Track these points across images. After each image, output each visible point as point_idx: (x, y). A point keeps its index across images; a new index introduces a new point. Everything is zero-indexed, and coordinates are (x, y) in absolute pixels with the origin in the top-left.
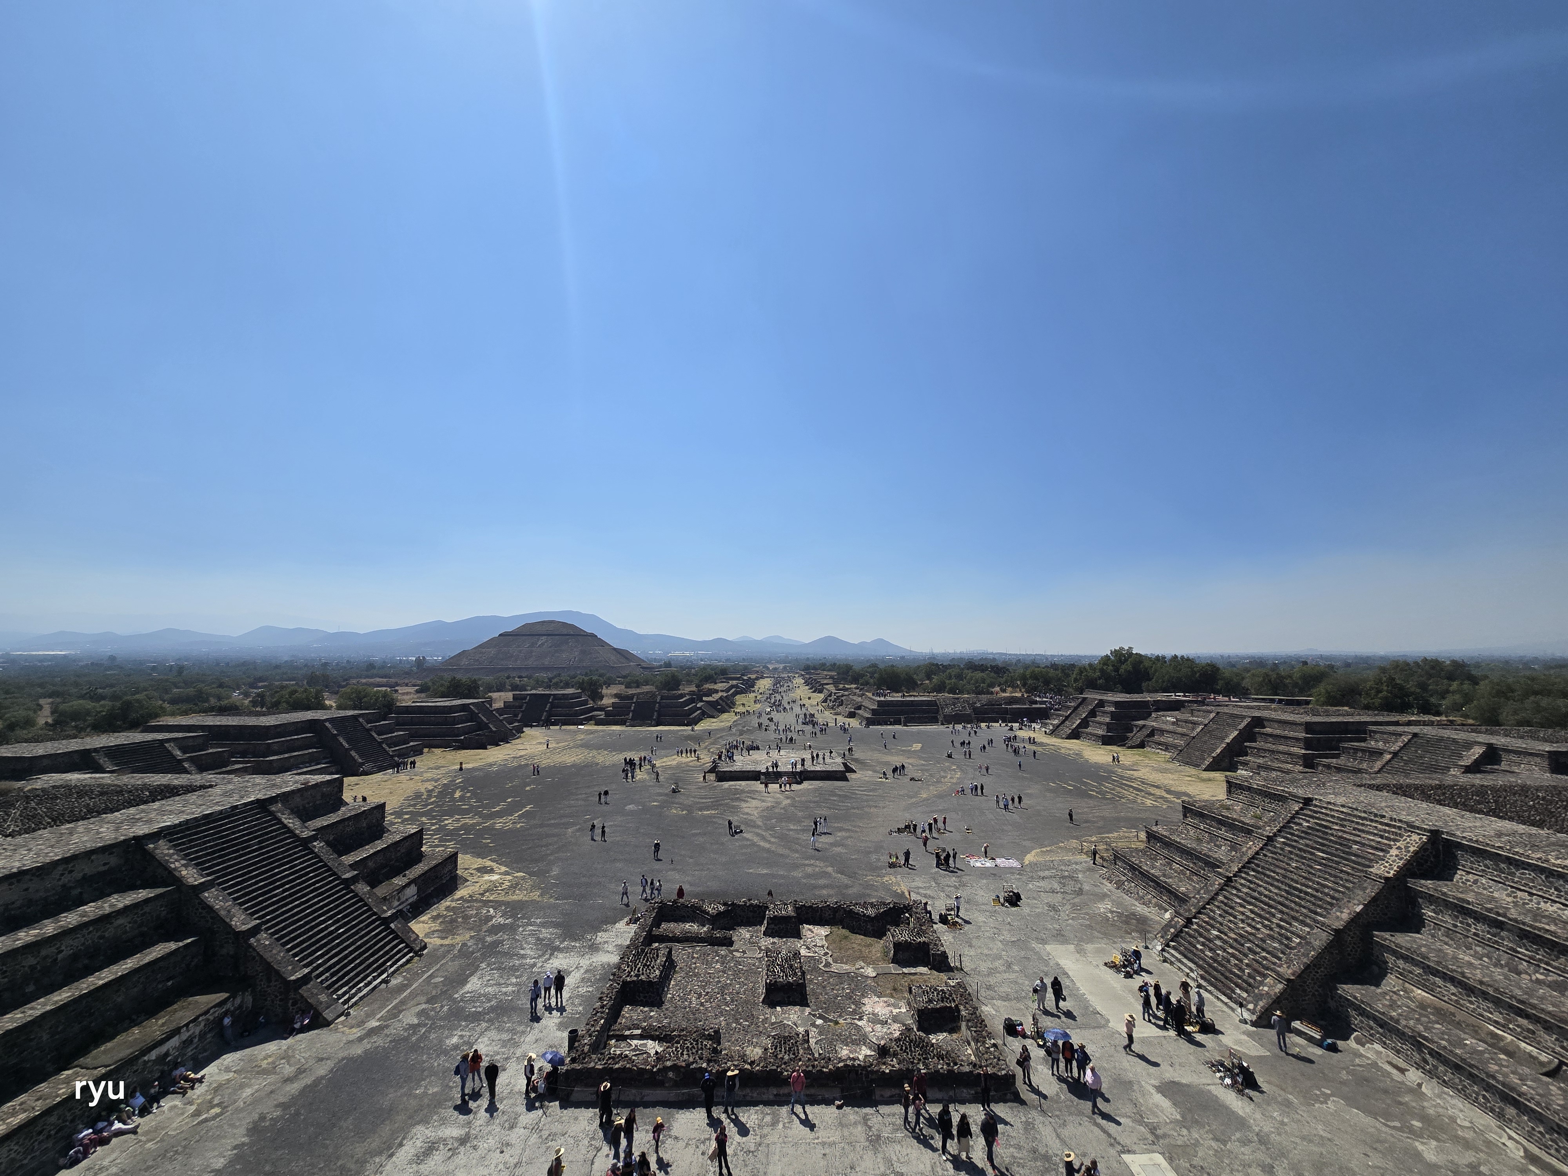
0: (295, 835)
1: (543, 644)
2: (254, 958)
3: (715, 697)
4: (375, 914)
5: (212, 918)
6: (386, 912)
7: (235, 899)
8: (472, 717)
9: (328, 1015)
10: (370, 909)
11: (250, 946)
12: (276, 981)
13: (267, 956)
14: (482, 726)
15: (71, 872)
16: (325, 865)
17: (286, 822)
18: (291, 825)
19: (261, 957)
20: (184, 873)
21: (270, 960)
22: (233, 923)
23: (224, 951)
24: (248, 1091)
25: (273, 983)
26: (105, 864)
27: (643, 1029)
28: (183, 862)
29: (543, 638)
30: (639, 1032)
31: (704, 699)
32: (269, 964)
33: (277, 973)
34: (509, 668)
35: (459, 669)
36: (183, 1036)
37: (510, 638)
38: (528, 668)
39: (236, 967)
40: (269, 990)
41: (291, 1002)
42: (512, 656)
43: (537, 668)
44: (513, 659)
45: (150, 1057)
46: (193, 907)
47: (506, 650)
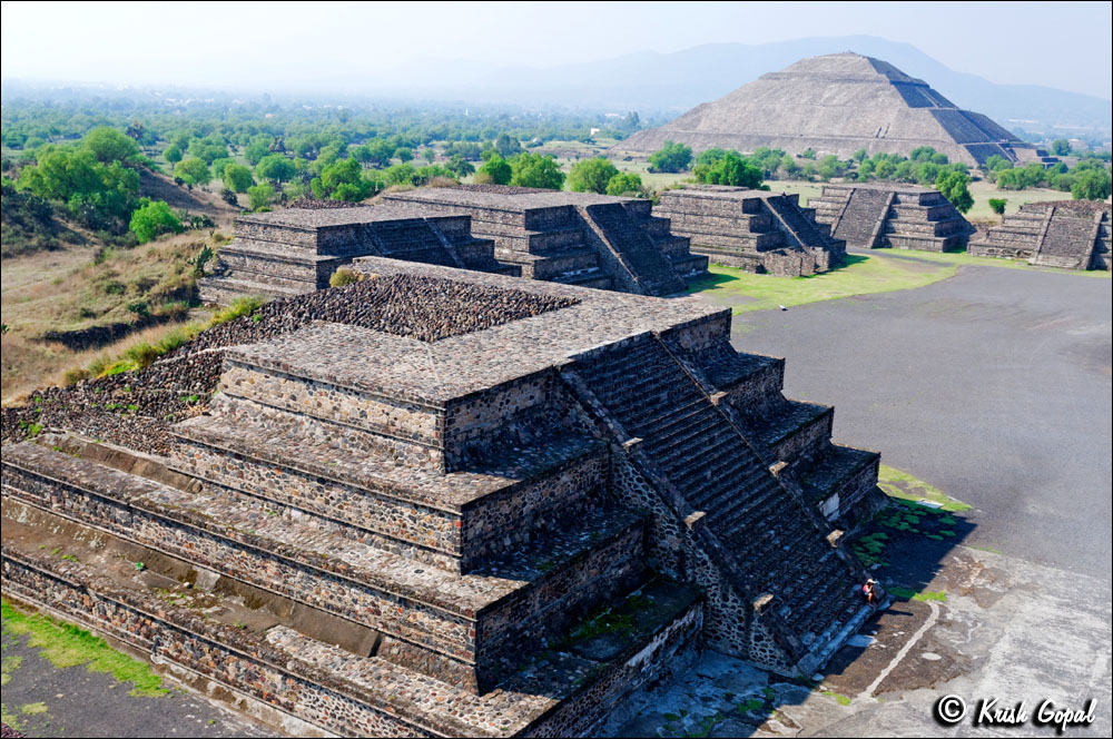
2: (705, 563)
4: (818, 531)
5: (650, 495)
8: (776, 222)
9: (805, 665)
12: (735, 601)
15: (508, 401)
20: (611, 426)
22: (676, 509)
23: (665, 543)
25: (729, 603)
26: (532, 397)
28: (607, 411)
29: (833, 85)
33: (735, 590)
34: (775, 138)
35: (696, 134)
36: (654, 646)
37: (777, 82)
38: (806, 140)
39: (681, 569)
40: (724, 611)
41: (753, 635)
42: (779, 116)
43: (820, 140)
44: (781, 122)
45: (633, 662)
46: (627, 474)
47: (770, 106)
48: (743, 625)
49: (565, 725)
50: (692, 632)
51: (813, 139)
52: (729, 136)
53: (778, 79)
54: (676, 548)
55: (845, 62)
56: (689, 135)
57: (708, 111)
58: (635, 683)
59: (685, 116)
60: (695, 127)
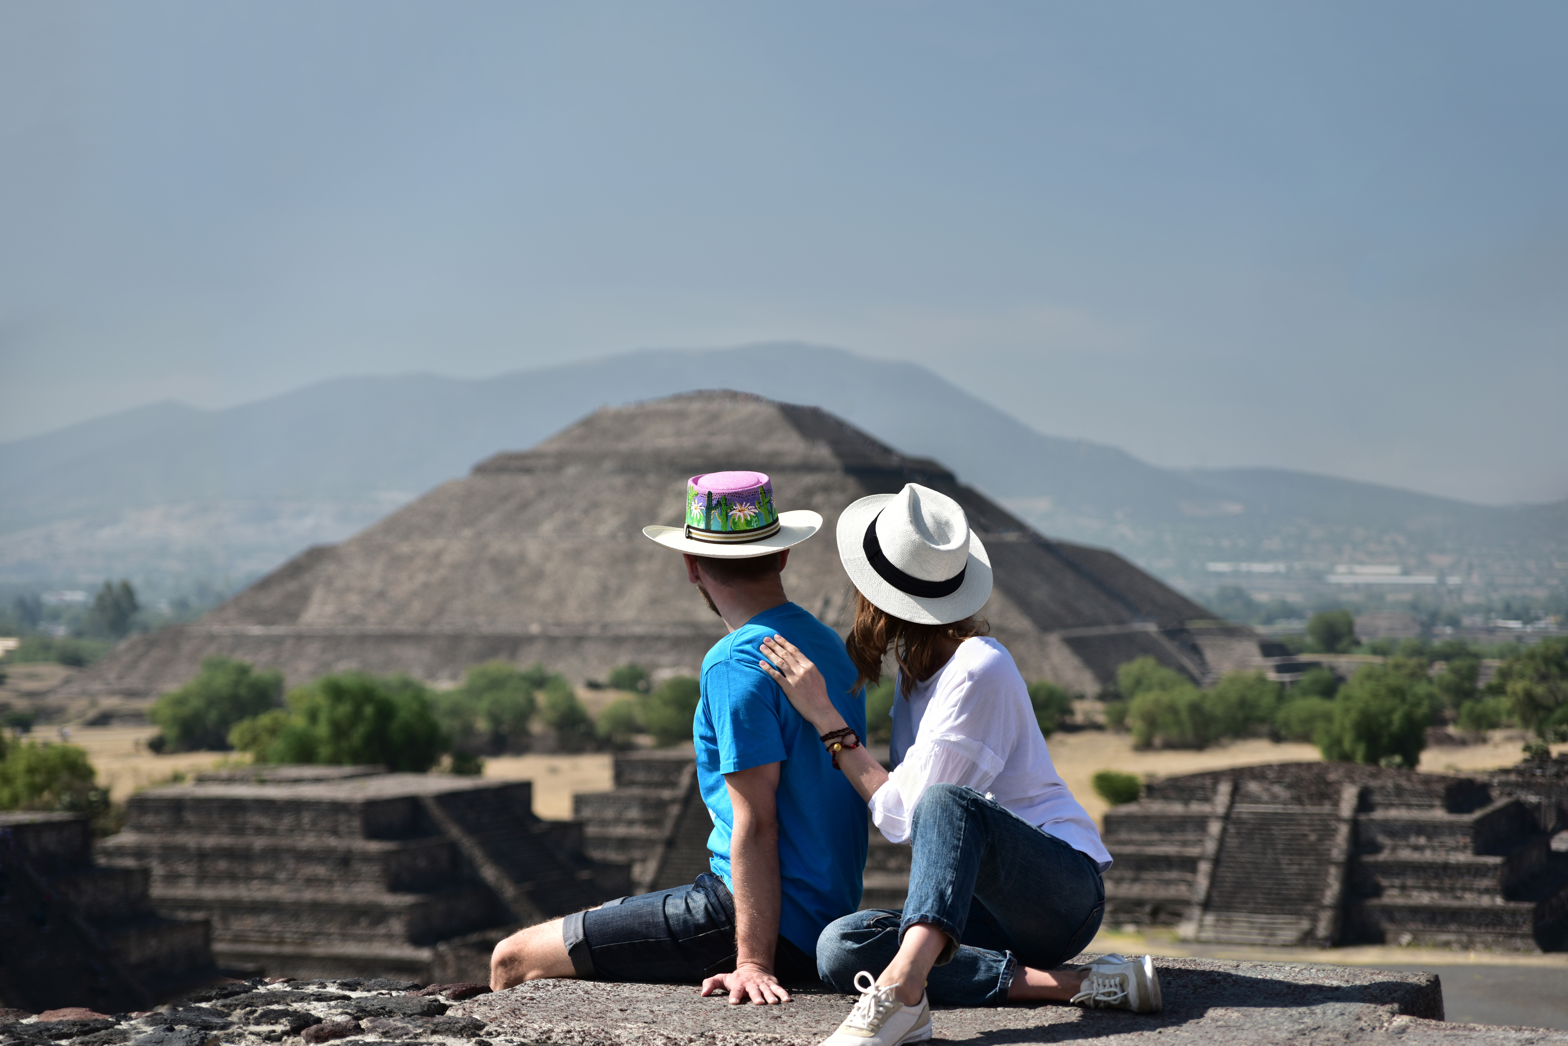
34: (530, 639)
35: (300, 638)
37: (525, 481)
38: (618, 641)
42: (538, 576)
43: (659, 638)
44: (545, 593)
47: (512, 549)
51: (640, 639)
52: (398, 638)
53: (528, 471)
55: (714, 417)
56: (277, 641)
57: (331, 568)
59: (265, 584)
60: (293, 616)
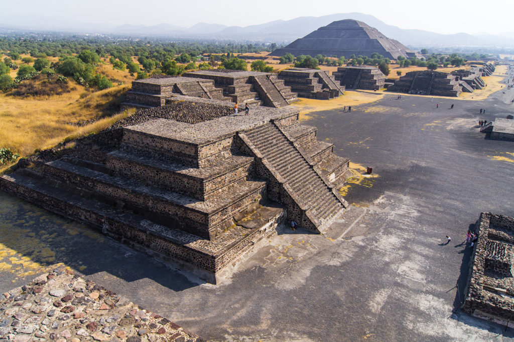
0: (288, 140)
1: (344, 35)
2: (287, 196)
3: (471, 77)
4: (326, 185)
5: (269, 174)
6: (329, 185)
7: (275, 167)
8: (321, 81)
9: (320, 229)
10: (324, 183)
11: (285, 190)
12: (297, 208)
13: (292, 197)
14: (325, 86)
16: (303, 157)
17: (283, 132)
18: (286, 135)
19: (290, 196)
20: (256, 151)
21: (294, 198)
22: (277, 179)
23: (274, 190)
24: (300, 255)
25: (295, 209)
26: (229, 142)
27: (508, 290)
28: (254, 146)
29: (344, 31)
30: (505, 291)
31: (463, 78)
32: (293, 200)
33: (297, 205)
34: (323, 51)
36: (270, 223)
37: (324, 31)
39: (279, 198)
40: (294, 212)
41: (303, 219)
44: (326, 45)
45: (262, 229)
46: (261, 168)
48: (299, 216)
49: (239, 249)
50: (282, 219)
53: (324, 29)
54: (278, 191)
57: (300, 41)
58: (263, 235)
59: (292, 44)
